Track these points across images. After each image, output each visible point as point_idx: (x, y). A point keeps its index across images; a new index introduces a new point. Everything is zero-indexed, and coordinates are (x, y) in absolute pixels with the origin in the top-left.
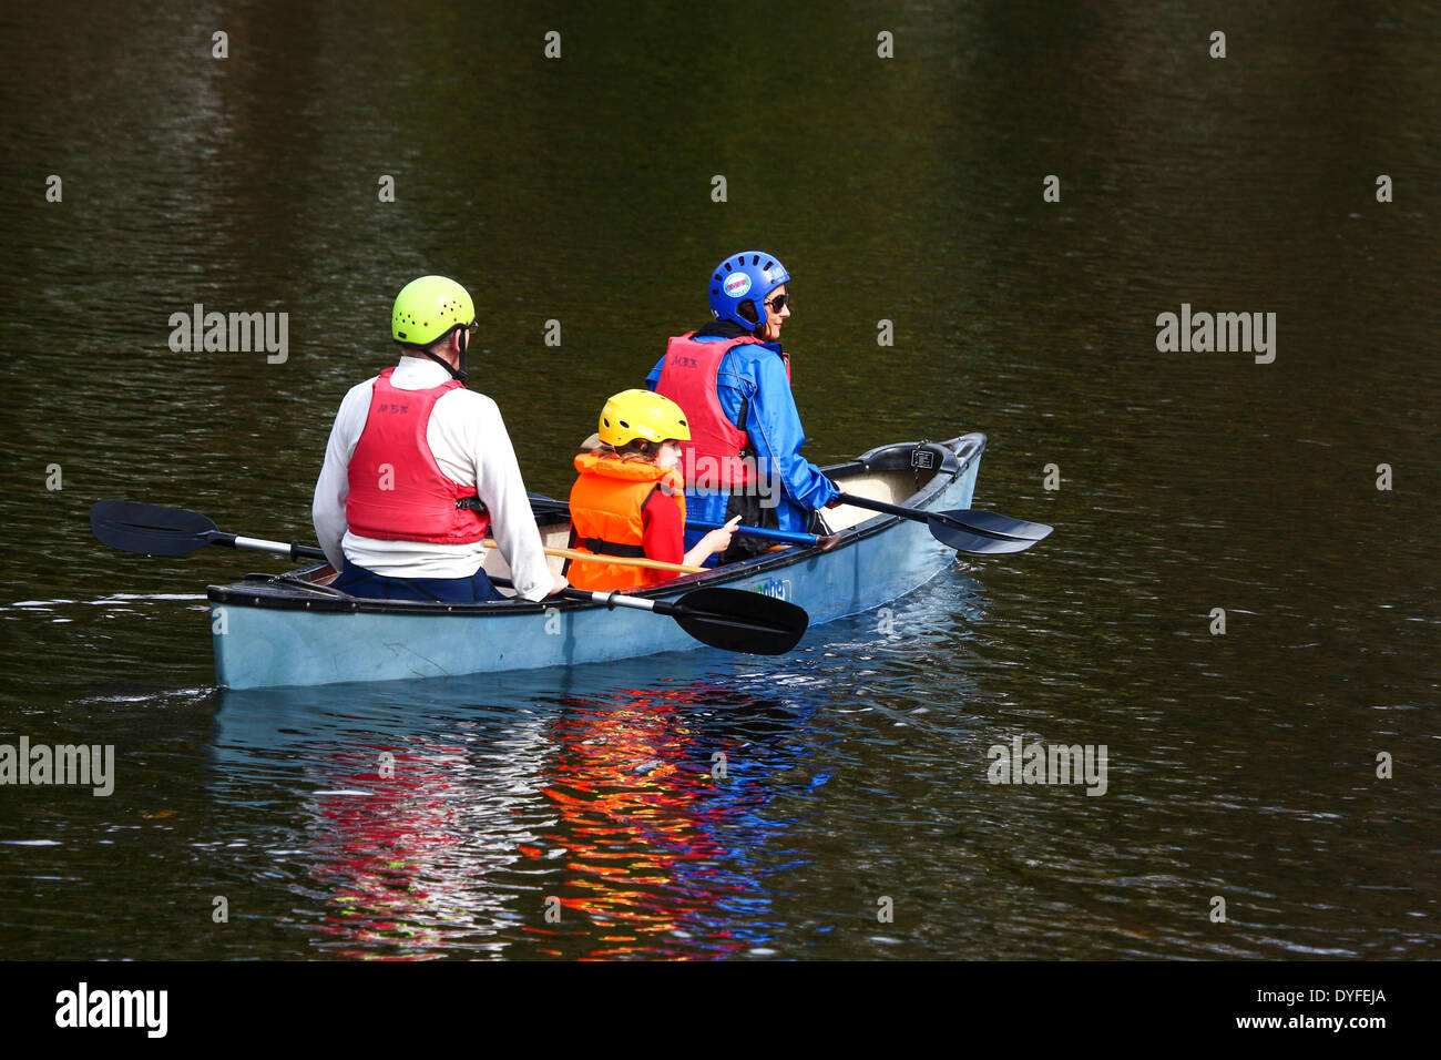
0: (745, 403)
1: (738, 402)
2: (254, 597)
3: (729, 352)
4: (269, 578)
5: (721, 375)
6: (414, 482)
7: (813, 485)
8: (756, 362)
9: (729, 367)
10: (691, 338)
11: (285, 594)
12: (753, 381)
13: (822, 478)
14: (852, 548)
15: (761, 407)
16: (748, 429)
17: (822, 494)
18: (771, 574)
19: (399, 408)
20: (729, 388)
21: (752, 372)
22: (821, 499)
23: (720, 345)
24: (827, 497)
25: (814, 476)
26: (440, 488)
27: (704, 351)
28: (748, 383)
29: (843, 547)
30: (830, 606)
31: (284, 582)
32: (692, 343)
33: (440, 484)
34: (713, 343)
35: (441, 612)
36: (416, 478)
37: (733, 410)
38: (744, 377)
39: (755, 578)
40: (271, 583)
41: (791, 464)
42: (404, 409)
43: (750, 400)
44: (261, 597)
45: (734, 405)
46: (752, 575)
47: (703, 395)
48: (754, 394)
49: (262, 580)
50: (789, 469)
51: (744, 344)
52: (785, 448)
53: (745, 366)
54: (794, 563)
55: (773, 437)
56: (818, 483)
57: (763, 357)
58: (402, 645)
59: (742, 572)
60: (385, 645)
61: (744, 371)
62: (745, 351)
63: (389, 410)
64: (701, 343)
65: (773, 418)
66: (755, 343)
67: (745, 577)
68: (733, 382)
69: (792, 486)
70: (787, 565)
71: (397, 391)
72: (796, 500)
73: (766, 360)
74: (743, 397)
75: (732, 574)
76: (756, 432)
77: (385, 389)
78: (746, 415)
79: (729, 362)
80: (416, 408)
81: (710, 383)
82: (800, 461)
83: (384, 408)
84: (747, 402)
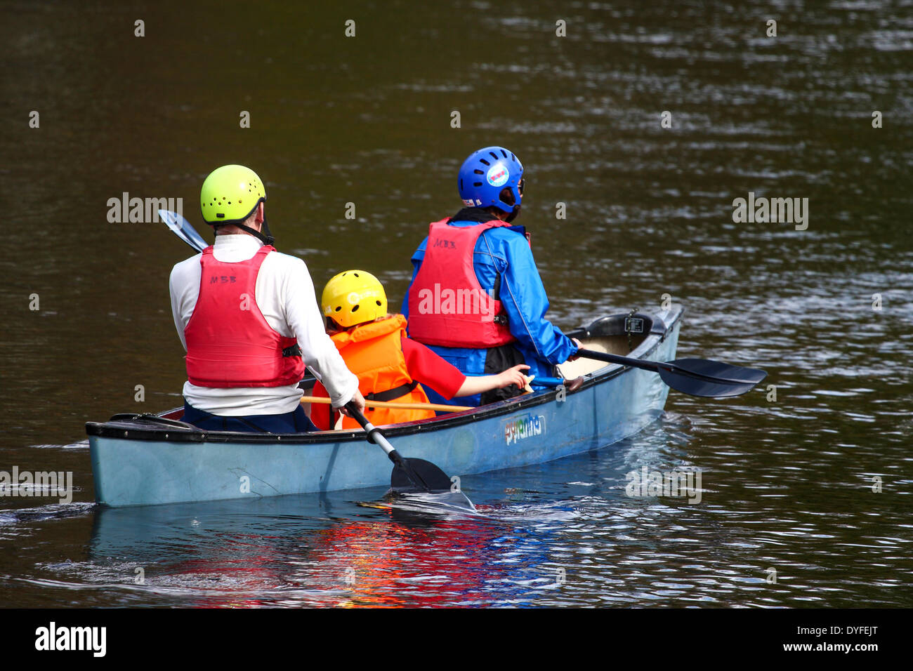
0: (498, 278)
1: (493, 276)
2: (123, 430)
3: (482, 234)
4: (134, 416)
5: (477, 255)
6: (248, 338)
7: (556, 344)
8: (506, 243)
9: (482, 247)
10: (448, 223)
11: (147, 428)
12: (504, 258)
13: (564, 338)
14: (591, 390)
15: (512, 280)
16: (502, 298)
17: (565, 351)
18: (529, 411)
19: (229, 278)
20: (484, 265)
21: (503, 252)
22: (564, 355)
23: (474, 229)
24: (568, 353)
25: (557, 336)
26: (271, 341)
27: (460, 235)
28: (500, 260)
29: (584, 389)
30: (576, 439)
31: (145, 419)
32: (450, 228)
33: (270, 338)
34: (468, 228)
35: (271, 441)
36: (250, 334)
37: (488, 282)
38: (498, 255)
39: (517, 414)
40: (135, 420)
41: (539, 327)
42: (233, 278)
43: (502, 274)
44: (129, 431)
45: (489, 279)
46: (515, 411)
47: (463, 271)
48: (505, 270)
49: (128, 418)
50: (537, 331)
51: (494, 227)
52: (534, 314)
53: (497, 245)
54: (547, 402)
55: (523, 305)
56: (561, 342)
57: (511, 238)
58: (242, 469)
59: (507, 408)
60: (229, 469)
61: (497, 251)
62: (494, 233)
63: (219, 281)
64: (458, 227)
65: (522, 289)
66: (503, 226)
67: (509, 412)
68: (488, 260)
69: (540, 345)
70: (541, 403)
71: (224, 265)
72: (545, 357)
73: (514, 240)
74: (496, 272)
75: (499, 410)
76: (508, 301)
77: (212, 264)
78: (499, 287)
79: (483, 243)
80: (243, 277)
81: (468, 261)
82: (547, 324)
83: (214, 279)
84: (500, 276)
